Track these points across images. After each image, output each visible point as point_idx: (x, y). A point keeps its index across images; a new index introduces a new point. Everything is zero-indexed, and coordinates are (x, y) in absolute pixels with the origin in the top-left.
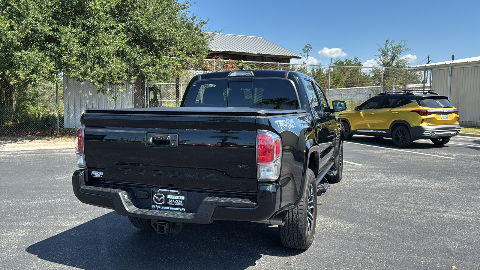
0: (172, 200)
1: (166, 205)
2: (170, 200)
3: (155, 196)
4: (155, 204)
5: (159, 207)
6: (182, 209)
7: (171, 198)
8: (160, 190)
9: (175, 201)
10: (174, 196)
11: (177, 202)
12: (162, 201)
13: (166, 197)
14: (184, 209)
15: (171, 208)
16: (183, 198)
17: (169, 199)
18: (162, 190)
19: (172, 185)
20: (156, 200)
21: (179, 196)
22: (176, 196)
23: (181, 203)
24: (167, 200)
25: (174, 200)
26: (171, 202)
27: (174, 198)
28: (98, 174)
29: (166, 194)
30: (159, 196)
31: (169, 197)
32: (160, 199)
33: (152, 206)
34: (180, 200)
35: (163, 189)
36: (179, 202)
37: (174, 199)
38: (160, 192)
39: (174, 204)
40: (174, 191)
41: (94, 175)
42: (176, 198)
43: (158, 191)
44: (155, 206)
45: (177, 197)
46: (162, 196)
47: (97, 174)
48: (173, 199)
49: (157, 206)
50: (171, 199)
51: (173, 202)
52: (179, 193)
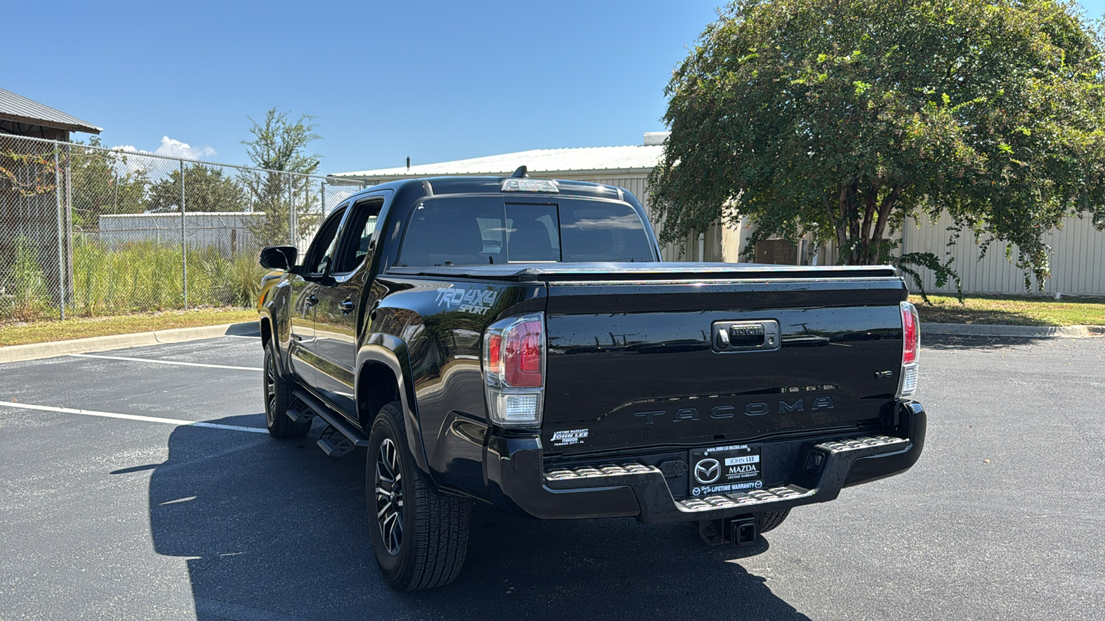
0: (735, 468)
1: (723, 481)
2: (731, 469)
3: (697, 466)
4: (701, 485)
5: (709, 490)
6: (756, 483)
7: (733, 464)
8: (708, 450)
9: (741, 469)
10: (738, 458)
11: (745, 469)
12: (714, 473)
13: (722, 463)
14: (761, 483)
15: (734, 487)
16: (756, 459)
17: (729, 467)
18: (713, 450)
19: (723, 437)
20: (702, 475)
21: (748, 457)
22: (742, 458)
23: (753, 470)
24: (725, 469)
25: (739, 468)
26: (734, 473)
27: (739, 463)
28: (574, 436)
29: (721, 457)
30: (707, 465)
31: (728, 462)
32: (710, 470)
33: (694, 491)
34: (751, 464)
35: (715, 447)
36: (749, 468)
37: (740, 465)
38: (710, 455)
39: (739, 477)
40: (737, 447)
41: (560, 441)
42: (743, 463)
43: (706, 454)
44: (699, 490)
45: (744, 460)
46: (714, 464)
47: (567, 437)
48: (736, 466)
49: (703, 488)
50: (732, 467)
51: (738, 472)
52: (749, 450)
